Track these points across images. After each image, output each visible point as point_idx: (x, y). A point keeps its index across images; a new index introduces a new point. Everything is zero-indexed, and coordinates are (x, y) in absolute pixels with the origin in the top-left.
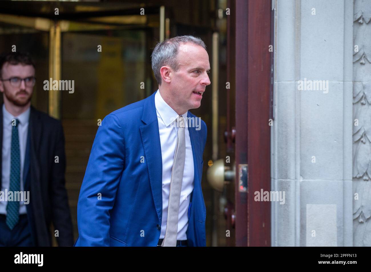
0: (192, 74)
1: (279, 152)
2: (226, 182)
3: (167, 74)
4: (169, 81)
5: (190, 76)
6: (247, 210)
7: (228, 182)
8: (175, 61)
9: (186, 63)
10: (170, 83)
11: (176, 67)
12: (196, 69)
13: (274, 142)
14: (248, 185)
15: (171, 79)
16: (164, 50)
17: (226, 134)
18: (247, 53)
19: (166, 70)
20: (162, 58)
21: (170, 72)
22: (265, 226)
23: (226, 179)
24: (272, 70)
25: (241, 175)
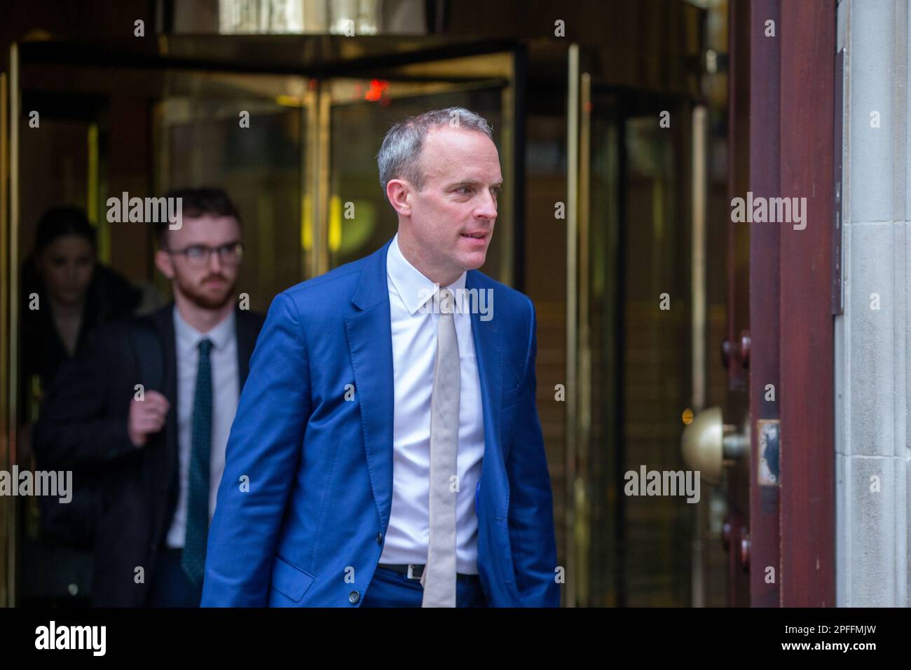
0: (453, 196)
1: (854, 391)
2: (726, 463)
3: (402, 196)
4: (408, 212)
5: (448, 201)
6: (778, 528)
7: (731, 463)
8: (417, 166)
9: (439, 171)
10: (409, 217)
11: (419, 181)
12: (461, 183)
13: (843, 366)
14: (781, 468)
15: (410, 208)
16: (396, 143)
17: (727, 346)
18: (778, 155)
19: (399, 188)
20: (392, 161)
21: (408, 192)
22: (820, 565)
23: (727, 454)
24: (838, 195)
25: (763, 448)
